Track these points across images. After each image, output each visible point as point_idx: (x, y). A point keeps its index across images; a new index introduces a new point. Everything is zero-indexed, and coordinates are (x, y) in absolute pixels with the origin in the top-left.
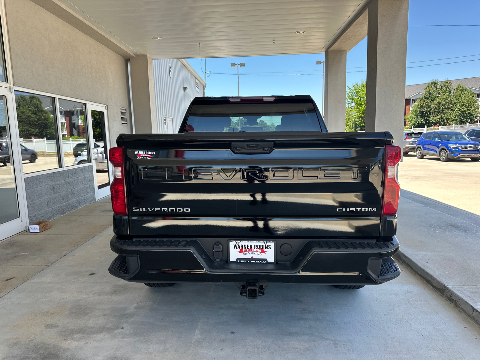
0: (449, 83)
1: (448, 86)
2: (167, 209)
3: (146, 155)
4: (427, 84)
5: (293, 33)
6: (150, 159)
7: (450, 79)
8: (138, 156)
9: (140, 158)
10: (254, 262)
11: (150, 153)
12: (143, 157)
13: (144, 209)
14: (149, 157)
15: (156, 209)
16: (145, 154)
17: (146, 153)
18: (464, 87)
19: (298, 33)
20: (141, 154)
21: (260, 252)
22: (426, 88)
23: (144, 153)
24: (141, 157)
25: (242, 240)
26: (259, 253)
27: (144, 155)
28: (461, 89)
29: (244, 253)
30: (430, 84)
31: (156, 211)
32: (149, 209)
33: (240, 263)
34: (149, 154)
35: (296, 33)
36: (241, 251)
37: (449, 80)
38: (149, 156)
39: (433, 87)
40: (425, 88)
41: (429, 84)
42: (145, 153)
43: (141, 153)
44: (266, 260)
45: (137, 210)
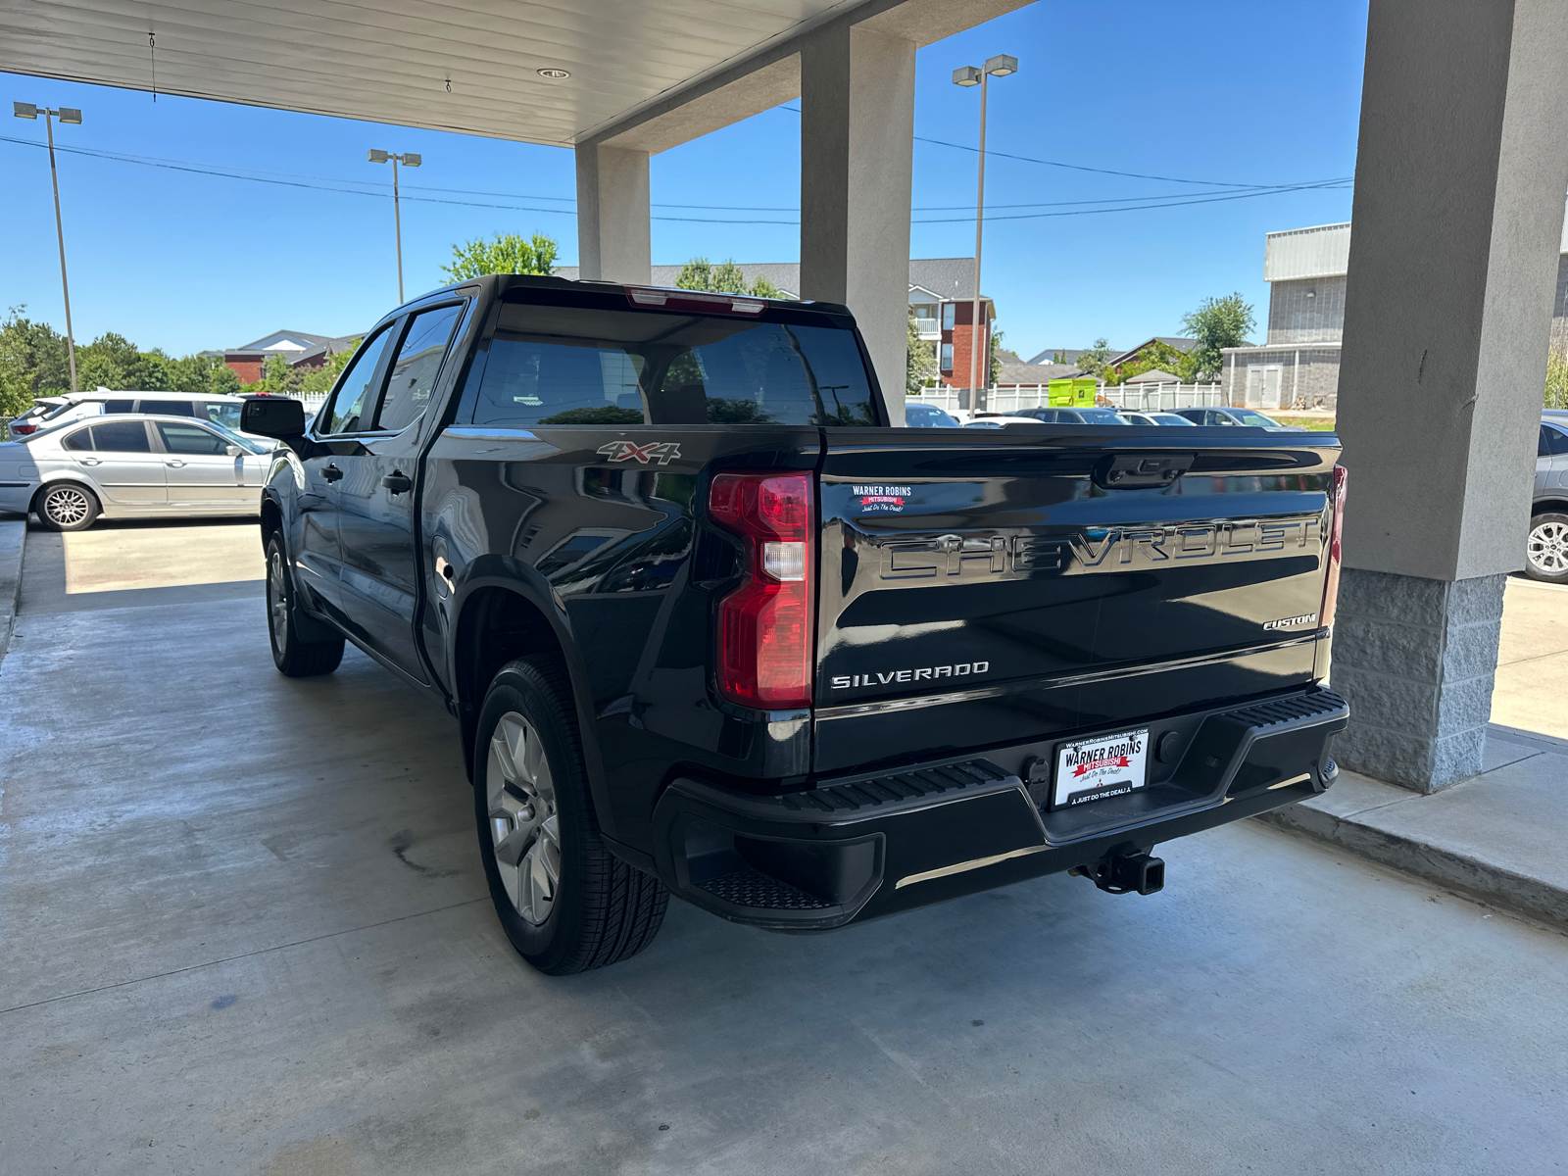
0: (735, 271)
1: (736, 282)
2: (929, 671)
3: (885, 499)
4: (683, 269)
5: (530, 69)
6: (897, 510)
7: (738, 260)
8: (864, 502)
9: (869, 509)
10: (1107, 794)
11: (896, 491)
12: (879, 504)
13: (866, 676)
14: (896, 506)
15: (899, 673)
16: (885, 495)
17: (887, 492)
18: (771, 287)
19: (548, 76)
20: (872, 496)
21: (1118, 766)
22: (681, 281)
23: (881, 491)
24: (873, 503)
25: (1088, 738)
26: (1115, 768)
27: (879, 499)
28: (765, 291)
29: (1085, 775)
30: (690, 268)
31: (899, 680)
32: (880, 675)
33: (1078, 805)
34: (894, 496)
35: (542, 73)
36: (1080, 771)
37: (737, 263)
38: (895, 500)
39: (697, 278)
40: (677, 281)
41: (687, 269)
42: (884, 491)
43: (871, 490)
44: (1129, 783)
45: (844, 684)
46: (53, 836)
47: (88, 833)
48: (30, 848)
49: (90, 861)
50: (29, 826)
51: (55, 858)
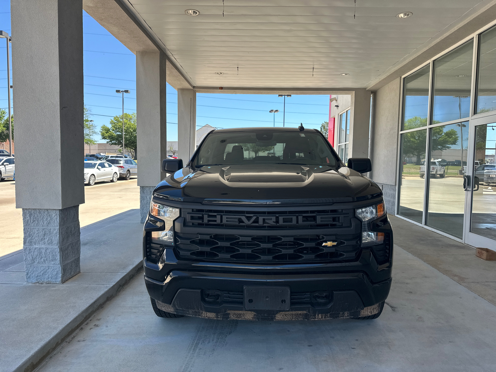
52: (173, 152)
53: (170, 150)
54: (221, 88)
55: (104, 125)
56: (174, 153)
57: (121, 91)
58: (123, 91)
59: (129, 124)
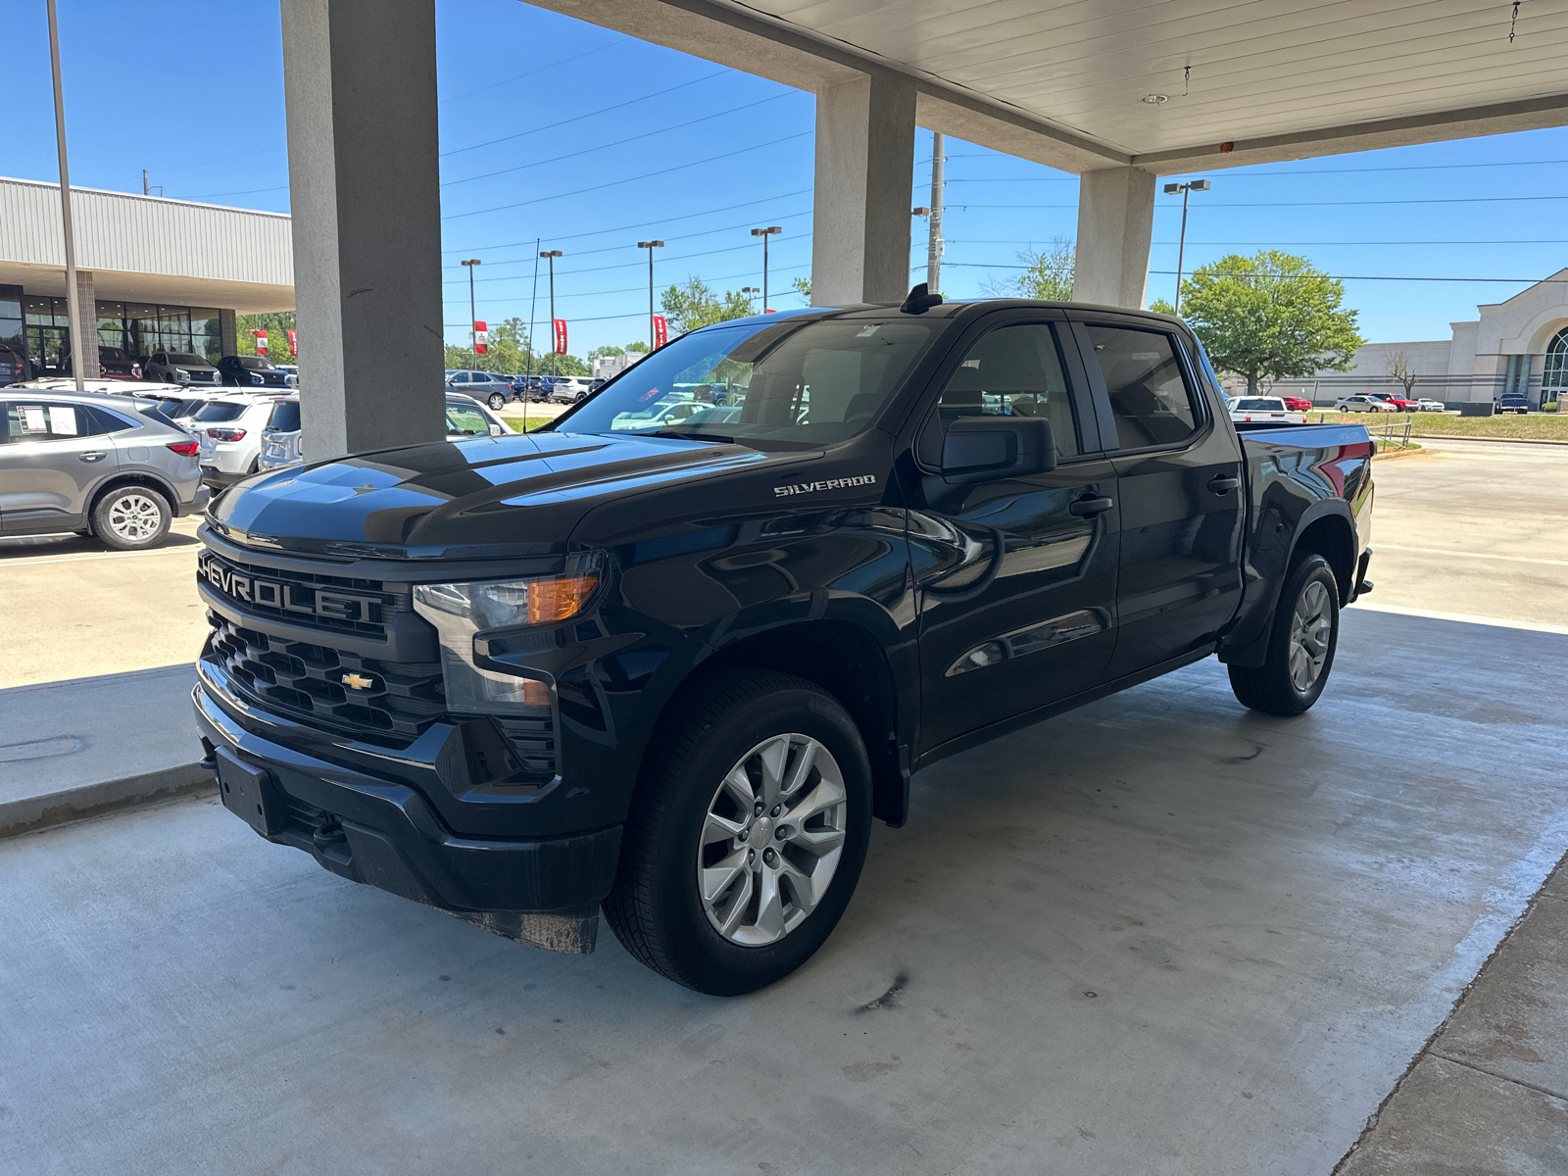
46: (1452, 870)
47: (1419, 859)
48: (1479, 868)
49: (1443, 838)
50: (1464, 890)
51: (1467, 851)
52: (1406, 380)
53: (1395, 375)
54: (1229, 146)
55: (1160, 301)
56: (1410, 386)
57: (1182, 187)
58: (1186, 187)
59: (1234, 294)
